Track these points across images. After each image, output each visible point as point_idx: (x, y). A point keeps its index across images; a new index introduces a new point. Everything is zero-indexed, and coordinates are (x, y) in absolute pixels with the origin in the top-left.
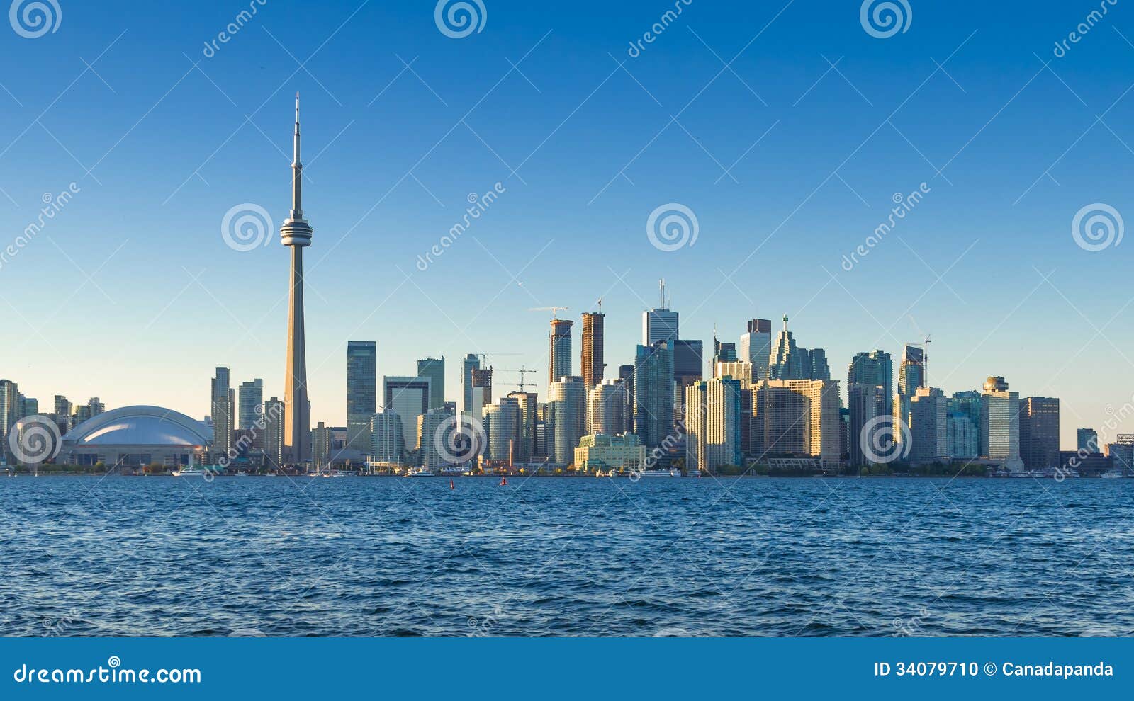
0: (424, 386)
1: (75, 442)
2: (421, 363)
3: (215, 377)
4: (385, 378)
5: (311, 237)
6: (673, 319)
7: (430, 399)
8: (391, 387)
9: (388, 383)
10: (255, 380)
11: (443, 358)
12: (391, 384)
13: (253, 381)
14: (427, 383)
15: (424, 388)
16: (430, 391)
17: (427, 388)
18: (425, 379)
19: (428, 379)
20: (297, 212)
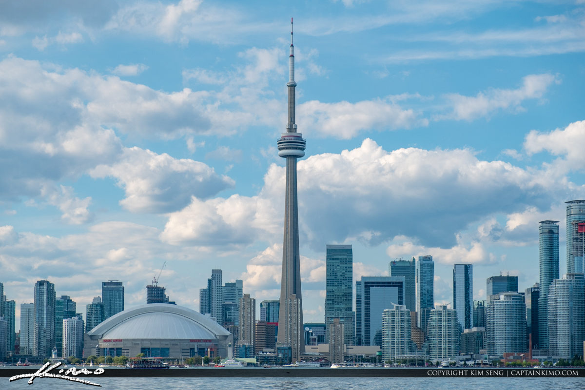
0: (399, 285)
1: (100, 337)
2: (393, 264)
3: (210, 278)
4: (363, 277)
5: (304, 149)
7: (404, 297)
8: (369, 286)
9: (365, 282)
10: (237, 281)
12: (369, 284)
13: (235, 282)
14: (401, 283)
15: (399, 286)
16: (404, 290)
17: (402, 287)
18: (397, 279)
19: (402, 278)
20: (292, 128)
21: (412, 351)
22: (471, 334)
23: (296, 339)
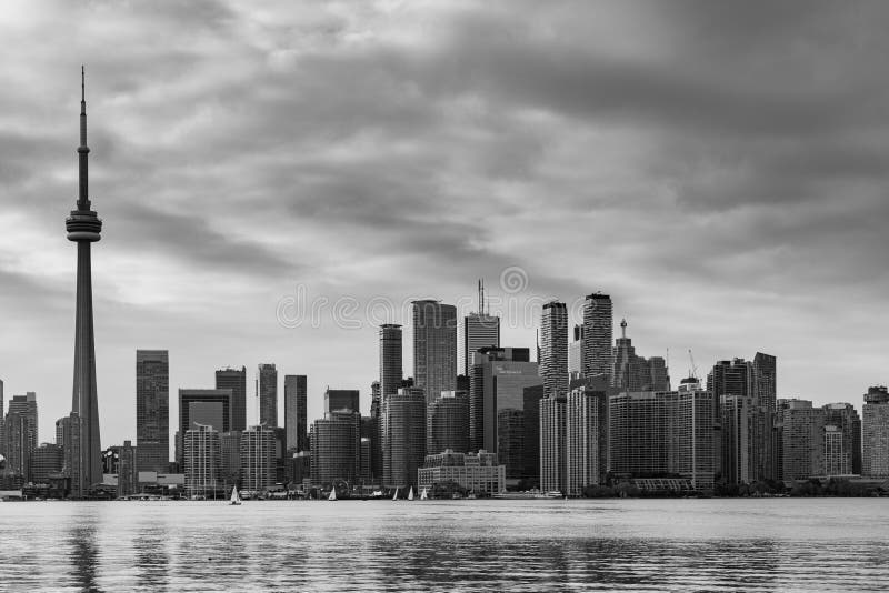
0: (225, 399)
2: (219, 374)
4: (181, 391)
5: (100, 231)
6: (494, 325)
7: (231, 413)
8: (187, 402)
9: (184, 397)
11: (244, 368)
12: (187, 398)
14: (228, 397)
15: (224, 401)
16: (231, 405)
17: (227, 402)
18: (223, 392)
19: (229, 391)
20: (84, 203)
21: (220, 481)
22: (298, 459)
23: (77, 459)
